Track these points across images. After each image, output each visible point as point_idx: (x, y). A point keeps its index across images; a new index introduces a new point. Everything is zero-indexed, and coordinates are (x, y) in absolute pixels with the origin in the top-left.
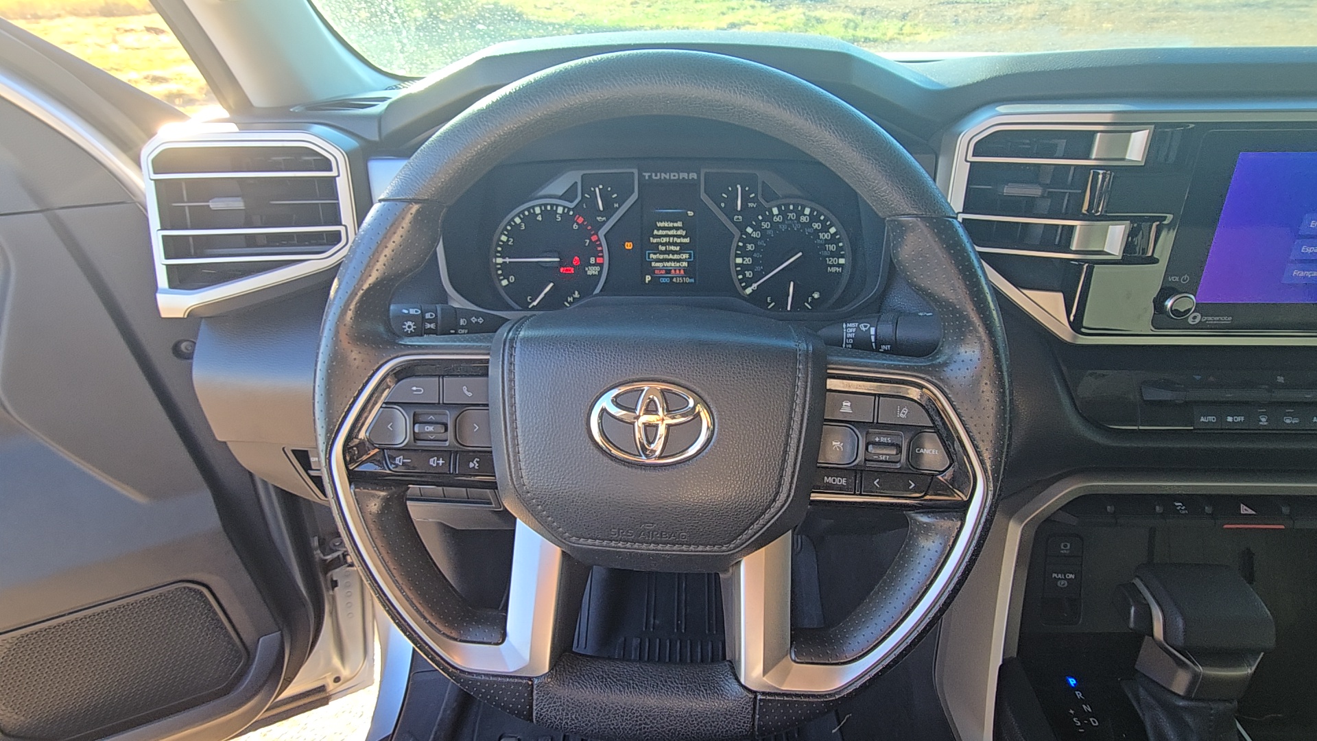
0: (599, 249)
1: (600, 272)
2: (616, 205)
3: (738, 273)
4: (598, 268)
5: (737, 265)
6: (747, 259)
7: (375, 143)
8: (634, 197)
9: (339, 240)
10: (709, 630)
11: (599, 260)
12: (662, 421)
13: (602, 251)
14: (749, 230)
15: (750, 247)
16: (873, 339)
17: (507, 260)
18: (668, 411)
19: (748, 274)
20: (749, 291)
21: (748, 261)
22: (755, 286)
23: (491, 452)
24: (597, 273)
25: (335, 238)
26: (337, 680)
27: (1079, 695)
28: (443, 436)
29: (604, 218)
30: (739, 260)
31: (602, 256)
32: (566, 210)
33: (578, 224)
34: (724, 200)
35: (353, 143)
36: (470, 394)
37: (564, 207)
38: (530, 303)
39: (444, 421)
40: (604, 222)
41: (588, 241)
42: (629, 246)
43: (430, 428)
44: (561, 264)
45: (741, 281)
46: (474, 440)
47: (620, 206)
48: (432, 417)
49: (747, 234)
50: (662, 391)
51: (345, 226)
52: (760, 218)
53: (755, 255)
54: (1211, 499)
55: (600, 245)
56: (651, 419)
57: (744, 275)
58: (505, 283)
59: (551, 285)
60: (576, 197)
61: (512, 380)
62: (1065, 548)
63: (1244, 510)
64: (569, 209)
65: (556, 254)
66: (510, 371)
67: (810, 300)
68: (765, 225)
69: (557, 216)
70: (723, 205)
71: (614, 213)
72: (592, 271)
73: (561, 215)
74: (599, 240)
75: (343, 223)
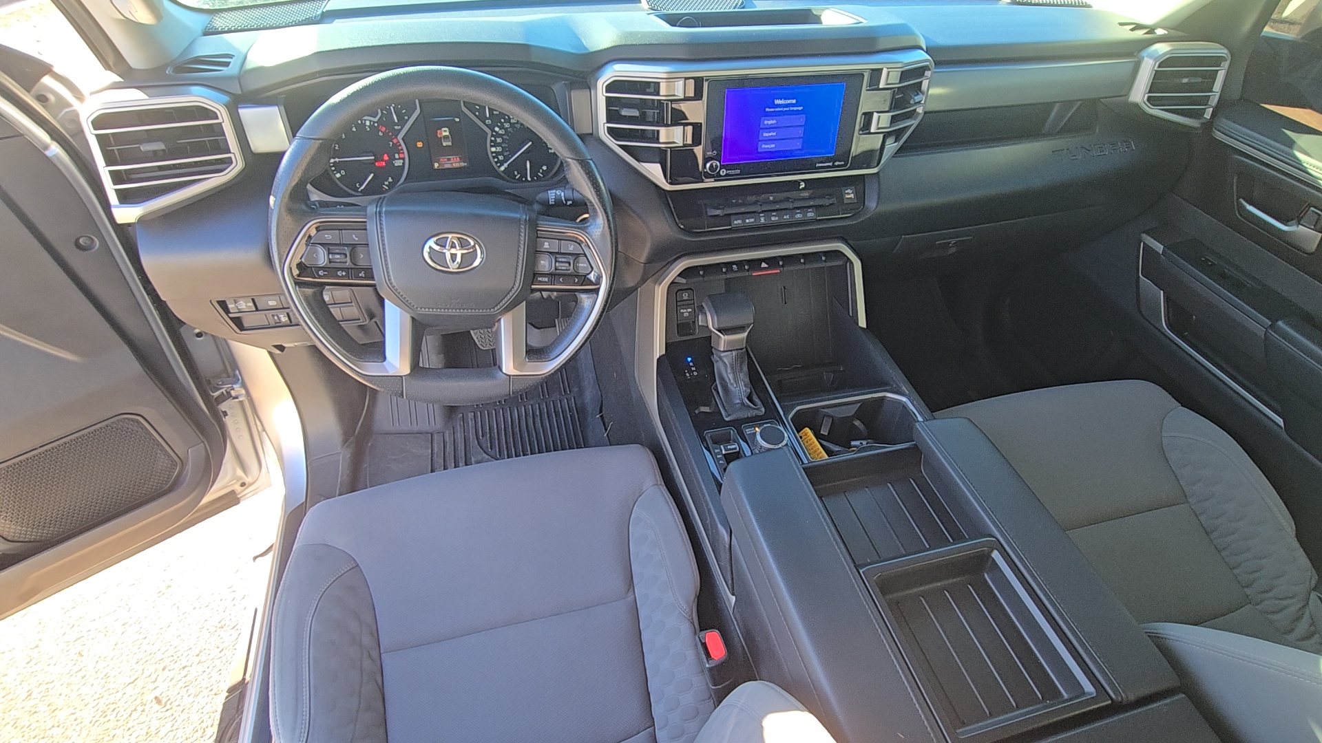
0: (400, 148)
1: (404, 164)
2: (406, 118)
3: (494, 157)
4: (402, 161)
5: (492, 153)
6: (498, 148)
7: (239, 95)
8: (418, 111)
9: (232, 163)
10: (521, 399)
11: (402, 156)
12: (459, 253)
13: (402, 149)
14: (497, 129)
15: (499, 140)
16: (563, 198)
17: (337, 160)
18: (462, 247)
19: (501, 158)
20: (502, 168)
21: (499, 149)
22: (506, 165)
23: (372, 269)
24: (401, 164)
25: (229, 162)
26: (243, 485)
27: (691, 364)
28: (344, 260)
29: (400, 127)
30: (493, 149)
31: (403, 153)
32: (372, 123)
33: (382, 132)
34: (478, 110)
35: (226, 98)
36: (357, 239)
37: (370, 121)
38: (359, 188)
39: (344, 252)
40: (400, 130)
41: (391, 143)
42: (420, 144)
43: (338, 256)
44: (376, 160)
45: (496, 163)
46: (362, 263)
47: (409, 118)
48: (337, 251)
49: (495, 132)
50: (459, 238)
51: (234, 153)
52: (503, 120)
53: (503, 145)
54: (749, 262)
55: (400, 145)
56: (453, 251)
57: (498, 159)
58: (338, 175)
59: (372, 175)
60: (378, 114)
61: (382, 232)
62: (685, 296)
63: (764, 265)
64: (374, 122)
65: (372, 154)
66: (381, 228)
67: (541, 171)
68: (507, 125)
69: (367, 127)
70: (477, 113)
71: (406, 123)
72: (398, 163)
73: (369, 127)
74: (399, 142)
75: (232, 151)
